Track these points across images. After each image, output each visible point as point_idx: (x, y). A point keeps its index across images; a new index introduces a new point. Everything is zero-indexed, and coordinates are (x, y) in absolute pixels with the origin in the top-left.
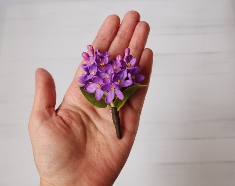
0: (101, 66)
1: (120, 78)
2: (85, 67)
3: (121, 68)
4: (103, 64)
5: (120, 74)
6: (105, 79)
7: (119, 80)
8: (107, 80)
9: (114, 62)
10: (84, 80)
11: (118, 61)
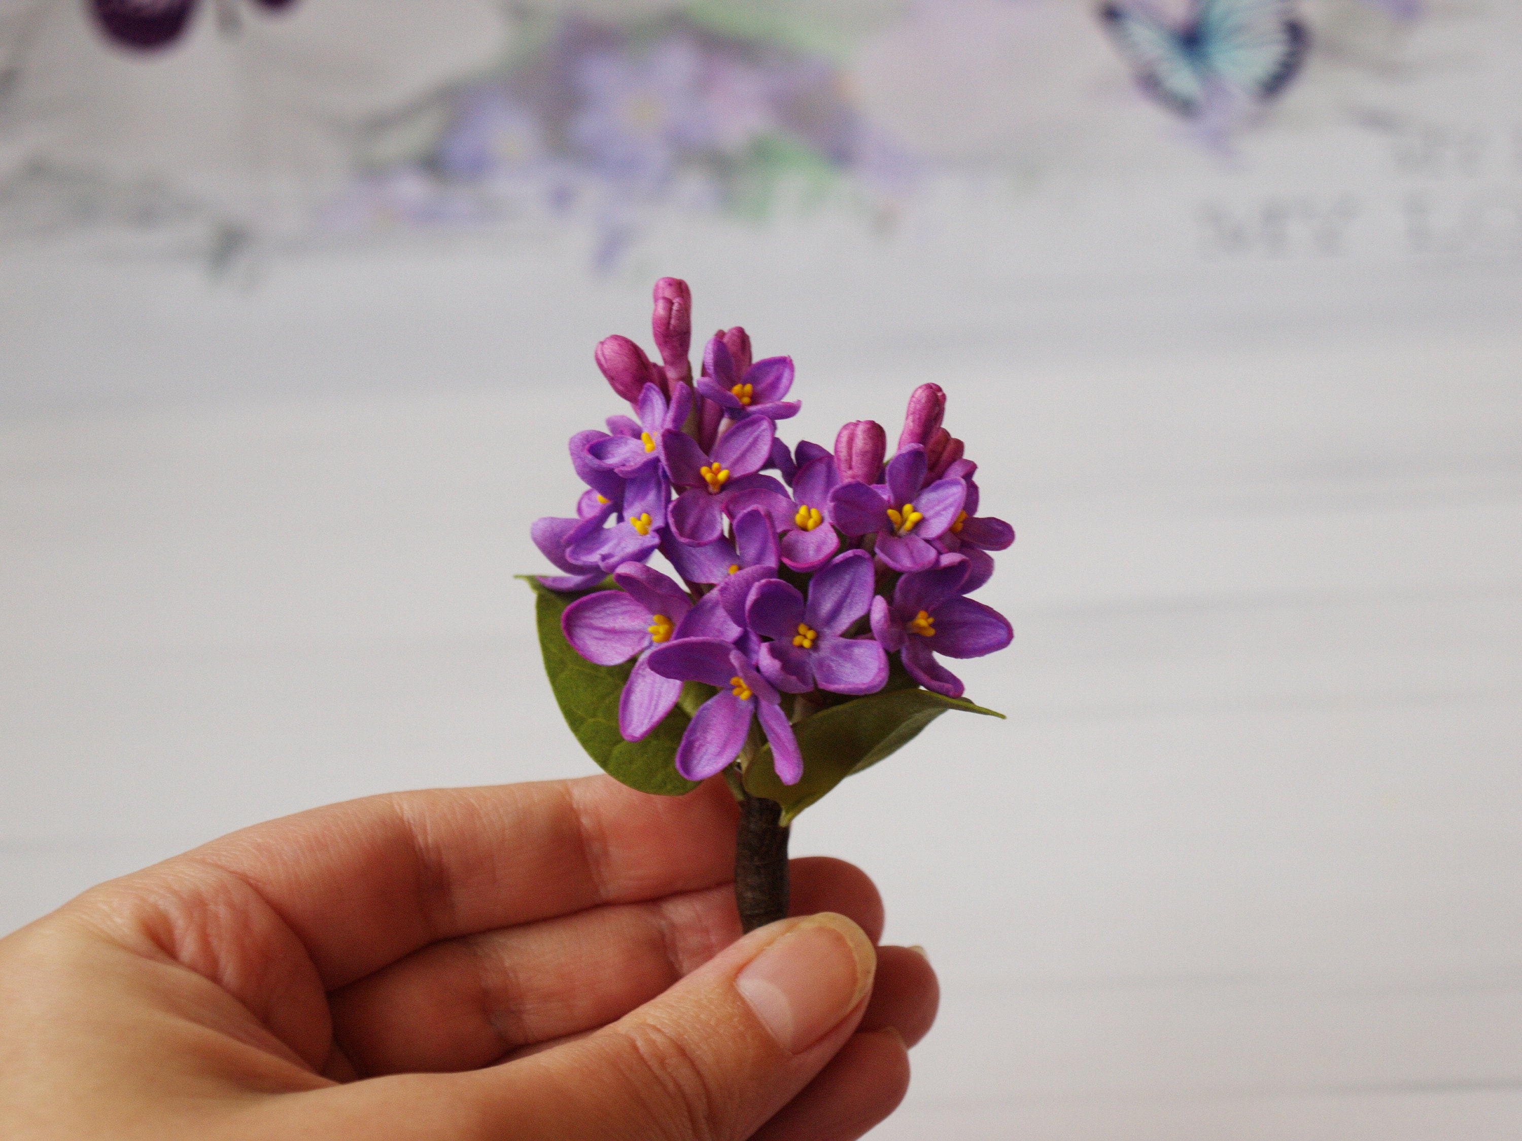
0: (702, 483)
1: (814, 611)
4: (723, 475)
5: (818, 587)
9: (820, 460)
10: (573, 553)
11: (843, 466)
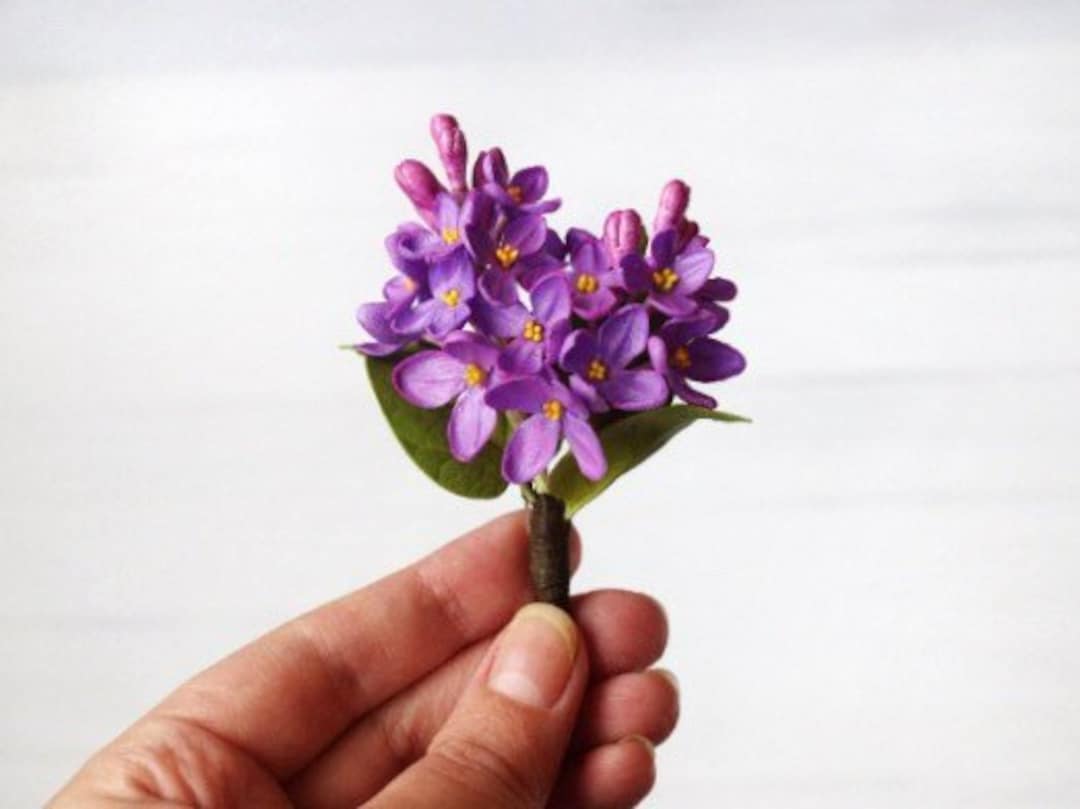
0: (498, 262)
1: (604, 349)
2: (407, 253)
3: (616, 290)
4: (514, 254)
5: (606, 331)
6: (514, 344)
7: (595, 365)
8: (526, 349)
9: (586, 242)
10: (397, 325)
11: (613, 244)
